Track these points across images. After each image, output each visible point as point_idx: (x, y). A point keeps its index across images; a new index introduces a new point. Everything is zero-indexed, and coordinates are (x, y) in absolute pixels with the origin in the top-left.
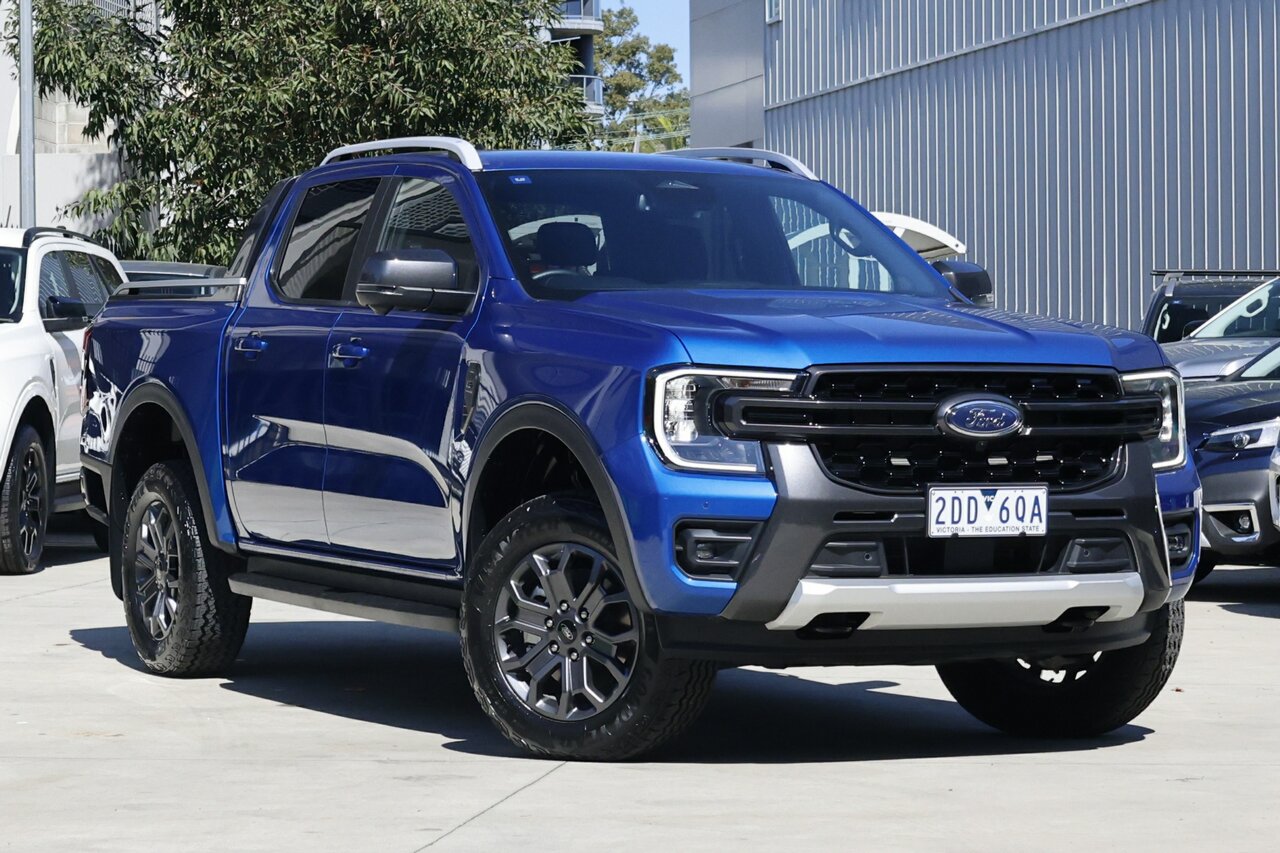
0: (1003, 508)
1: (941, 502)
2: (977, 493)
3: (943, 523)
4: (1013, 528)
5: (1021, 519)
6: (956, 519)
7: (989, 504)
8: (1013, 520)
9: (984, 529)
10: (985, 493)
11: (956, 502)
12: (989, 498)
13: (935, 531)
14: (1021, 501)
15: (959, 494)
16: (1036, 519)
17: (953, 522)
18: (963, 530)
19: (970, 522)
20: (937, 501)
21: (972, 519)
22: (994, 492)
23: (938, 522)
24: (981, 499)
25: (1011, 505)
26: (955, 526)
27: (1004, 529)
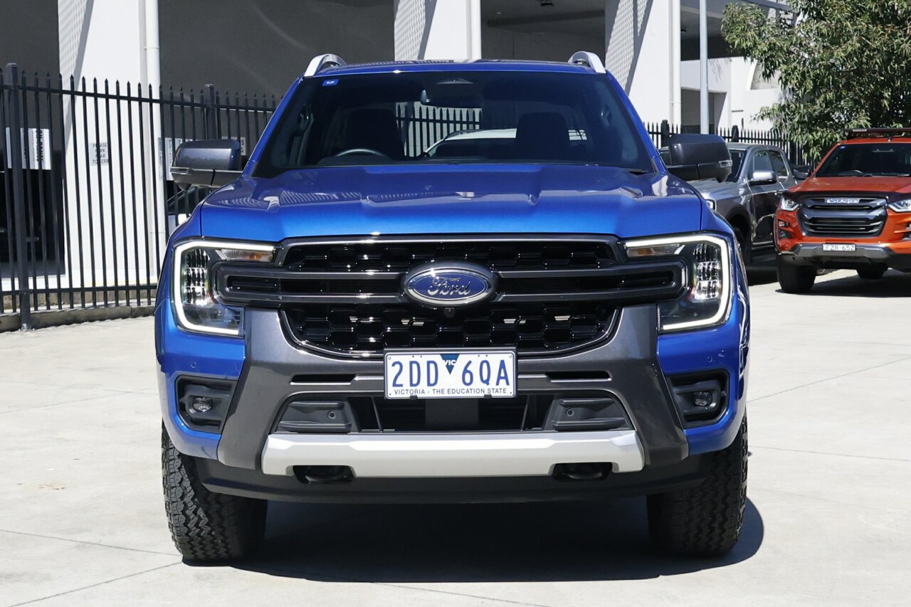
0: (466, 371)
1: (397, 366)
2: (437, 358)
3: (401, 385)
4: (477, 390)
5: (487, 382)
6: (415, 381)
7: (450, 368)
8: (477, 383)
9: (446, 391)
10: (445, 357)
11: (415, 366)
12: (451, 362)
13: (392, 393)
14: (485, 365)
15: (417, 358)
16: (503, 382)
17: (412, 385)
18: (423, 392)
19: (429, 384)
20: (393, 365)
21: (432, 381)
22: (455, 357)
23: (395, 385)
24: (442, 364)
25: (474, 368)
26: (414, 388)
27: (468, 391)
